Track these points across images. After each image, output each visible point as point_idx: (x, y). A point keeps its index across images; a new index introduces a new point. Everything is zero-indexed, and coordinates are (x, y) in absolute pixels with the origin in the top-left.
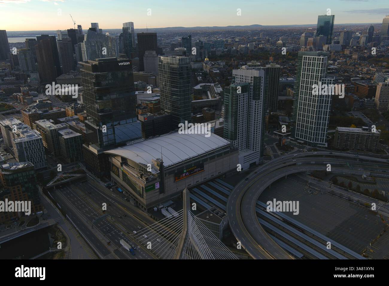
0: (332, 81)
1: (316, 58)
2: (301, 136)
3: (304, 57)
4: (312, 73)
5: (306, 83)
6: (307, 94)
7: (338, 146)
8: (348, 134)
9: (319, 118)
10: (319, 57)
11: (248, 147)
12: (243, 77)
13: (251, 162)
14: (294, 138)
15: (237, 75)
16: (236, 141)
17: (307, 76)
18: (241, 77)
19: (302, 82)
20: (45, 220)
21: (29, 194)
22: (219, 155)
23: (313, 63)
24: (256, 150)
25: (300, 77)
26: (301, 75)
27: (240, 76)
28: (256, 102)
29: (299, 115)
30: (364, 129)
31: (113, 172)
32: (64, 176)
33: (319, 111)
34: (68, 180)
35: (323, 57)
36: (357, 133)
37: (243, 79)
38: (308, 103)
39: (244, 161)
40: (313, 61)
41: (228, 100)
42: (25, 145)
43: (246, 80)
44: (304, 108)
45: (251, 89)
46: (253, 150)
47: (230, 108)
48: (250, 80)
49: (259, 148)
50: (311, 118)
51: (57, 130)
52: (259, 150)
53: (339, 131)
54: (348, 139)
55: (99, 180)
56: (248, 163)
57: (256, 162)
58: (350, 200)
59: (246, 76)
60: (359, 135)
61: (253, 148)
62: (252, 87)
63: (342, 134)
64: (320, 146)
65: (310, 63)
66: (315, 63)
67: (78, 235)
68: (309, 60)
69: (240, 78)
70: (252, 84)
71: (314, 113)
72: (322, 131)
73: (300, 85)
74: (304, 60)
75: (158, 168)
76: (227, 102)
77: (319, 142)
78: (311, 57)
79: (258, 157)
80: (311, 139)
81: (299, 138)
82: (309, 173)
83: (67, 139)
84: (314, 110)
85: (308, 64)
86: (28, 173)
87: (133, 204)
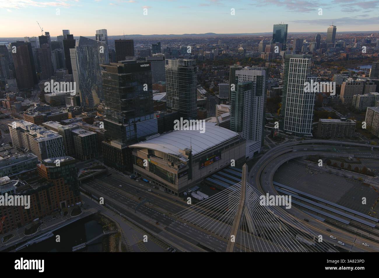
0: (316, 79)
1: (302, 60)
2: (289, 128)
3: (291, 59)
4: (298, 73)
5: (293, 81)
6: (294, 91)
7: (322, 135)
8: (330, 124)
9: (305, 112)
10: (305, 59)
11: (251, 138)
12: (246, 77)
13: (255, 151)
14: (283, 130)
15: (240, 75)
16: (242, 133)
17: (294, 76)
18: (245, 77)
19: (289, 81)
20: (86, 209)
21: (70, 186)
22: (232, 145)
23: (299, 64)
24: (258, 141)
25: (288, 76)
26: (288, 75)
27: (243, 75)
28: (259, 98)
29: (287, 109)
30: (342, 120)
31: (137, 164)
32: (86, 171)
33: (305, 105)
34: (92, 174)
35: (308, 59)
36: (338, 123)
37: (246, 78)
38: (296, 99)
39: (250, 150)
40: (299, 62)
41: (234, 97)
42: (47, 144)
43: (249, 79)
44: (291, 104)
45: (254, 86)
46: (256, 141)
47: (237, 103)
48: (253, 79)
49: (261, 139)
50: (298, 112)
51: (70, 130)
52: (261, 141)
53: (323, 122)
54: (330, 129)
55: (121, 173)
56: (252, 152)
57: (258, 151)
58: (345, 177)
59: (249, 76)
60: (339, 124)
61: (256, 139)
62: (255, 85)
63: (325, 124)
64: (307, 136)
65: (297, 64)
66: (301, 64)
67: (124, 219)
68: (295, 62)
69: (243, 78)
70: (255, 82)
71: (301, 107)
72: (308, 123)
73: (287, 84)
74: (291, 62)
75: (188, 157)
76: (234, 99)
77: (306, 133)
78: (298, 59)
79: (259, 146)
80: (299, 130)
81: (288, 130)
82: (306, 158)
83: (84, 137)
84: (301, 105)
85: (295, 66)
86: (70, 166)
87: (163, 190)
